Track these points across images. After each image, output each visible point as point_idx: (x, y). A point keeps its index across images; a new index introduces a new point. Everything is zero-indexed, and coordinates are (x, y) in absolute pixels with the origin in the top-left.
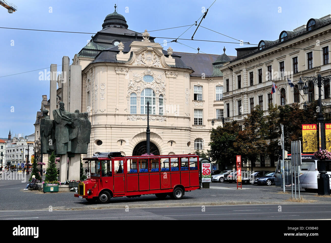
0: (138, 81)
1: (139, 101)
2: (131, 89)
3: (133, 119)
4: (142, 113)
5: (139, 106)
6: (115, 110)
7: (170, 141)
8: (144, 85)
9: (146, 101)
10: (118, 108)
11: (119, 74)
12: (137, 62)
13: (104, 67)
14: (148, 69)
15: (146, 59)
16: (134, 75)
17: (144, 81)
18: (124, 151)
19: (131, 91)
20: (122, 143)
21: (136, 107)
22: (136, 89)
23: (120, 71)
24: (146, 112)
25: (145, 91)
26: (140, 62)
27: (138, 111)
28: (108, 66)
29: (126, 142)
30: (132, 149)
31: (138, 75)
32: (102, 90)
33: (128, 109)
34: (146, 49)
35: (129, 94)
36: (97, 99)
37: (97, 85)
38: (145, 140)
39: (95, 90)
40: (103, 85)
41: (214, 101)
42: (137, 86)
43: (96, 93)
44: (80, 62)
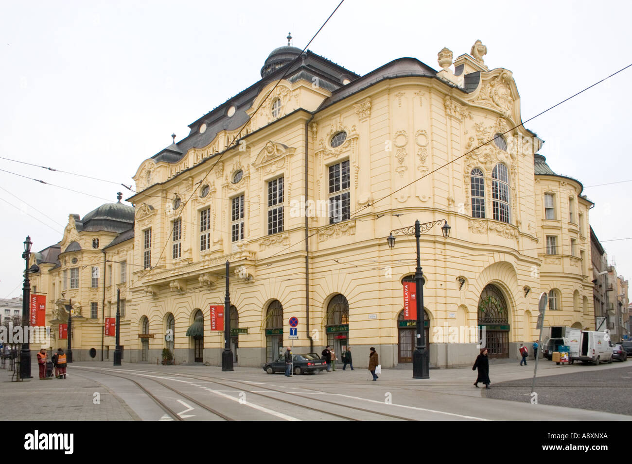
0: (485, 141)
1: (490, 189)
2: (473, 159)
3: (479, 229)
4: (496, 217)
5: (489, 200)
6: (448, 202)
7: (525, 287)
8: (497, 155)
9: (500, 191)
10: (453, 199)
11: (451, 116)
12: (484, 99)
13: (422, 91)
14: (503, 120)
15: (498, 96)
16: (477, 127)
17: (496, 146)
18: (467, 305)
19: (472, 164)
20: (463, 283)
21: (483, 202)
22: (482, 160)
23: (452, 111)
24: (501, 216)
25: (499, 170)
26: (488, 100)
27: (489, 213)
28: (432, 91)
29: (468, 282)
30: (478, 299)
31: (486, 128)
32: (420, 147)
33: (468, 205)
34: (498, 75)
35: (468, 169)
36: (406, 168)
37: (403, 135)
38: (494, 281)
39: (397, 147)
40: (422, 134)
41: (543, 221)
42: (485, 154)
43: (401, 153)
44: (301, 93)
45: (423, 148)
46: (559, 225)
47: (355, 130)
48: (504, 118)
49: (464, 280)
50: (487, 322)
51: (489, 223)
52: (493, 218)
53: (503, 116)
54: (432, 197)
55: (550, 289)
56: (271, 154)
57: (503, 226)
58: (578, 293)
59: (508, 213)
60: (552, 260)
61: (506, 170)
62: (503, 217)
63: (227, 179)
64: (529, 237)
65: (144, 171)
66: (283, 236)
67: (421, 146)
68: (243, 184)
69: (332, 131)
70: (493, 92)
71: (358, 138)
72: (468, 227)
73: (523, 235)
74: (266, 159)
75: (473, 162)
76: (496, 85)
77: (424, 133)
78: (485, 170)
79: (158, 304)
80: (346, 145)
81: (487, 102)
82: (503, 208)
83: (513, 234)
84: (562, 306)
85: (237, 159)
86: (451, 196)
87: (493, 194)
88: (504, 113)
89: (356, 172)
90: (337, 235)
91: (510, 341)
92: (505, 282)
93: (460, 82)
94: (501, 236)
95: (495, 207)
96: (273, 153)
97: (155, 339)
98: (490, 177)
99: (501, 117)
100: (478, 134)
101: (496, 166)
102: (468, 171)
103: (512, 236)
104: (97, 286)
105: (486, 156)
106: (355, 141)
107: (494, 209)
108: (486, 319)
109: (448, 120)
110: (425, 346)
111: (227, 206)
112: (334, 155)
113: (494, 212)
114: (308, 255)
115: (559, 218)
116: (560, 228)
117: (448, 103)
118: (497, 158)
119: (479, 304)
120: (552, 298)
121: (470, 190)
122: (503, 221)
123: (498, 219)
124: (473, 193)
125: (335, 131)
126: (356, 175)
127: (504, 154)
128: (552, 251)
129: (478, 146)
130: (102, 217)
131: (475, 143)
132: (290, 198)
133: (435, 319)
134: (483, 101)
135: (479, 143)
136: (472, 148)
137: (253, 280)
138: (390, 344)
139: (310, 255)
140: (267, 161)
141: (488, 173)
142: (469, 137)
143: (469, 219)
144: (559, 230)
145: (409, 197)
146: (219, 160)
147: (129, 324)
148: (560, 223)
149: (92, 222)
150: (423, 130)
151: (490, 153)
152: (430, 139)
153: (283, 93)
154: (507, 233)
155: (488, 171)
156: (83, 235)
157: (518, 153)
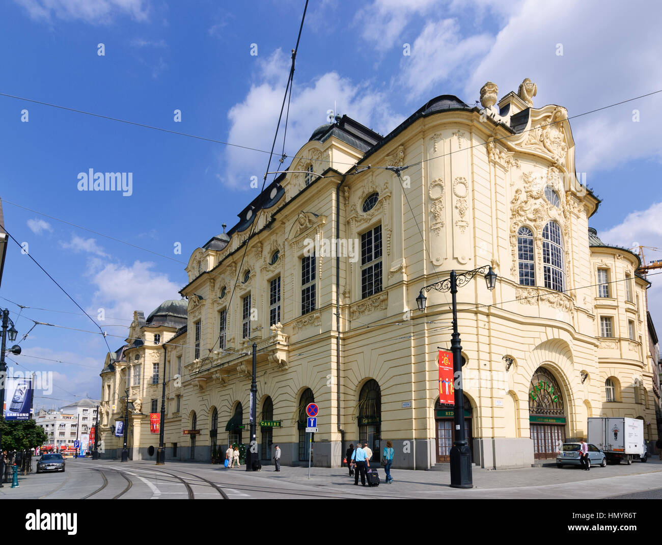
0: (535, 194)
1: (540, 251)
2: (520, 215)
3: (528, 299)
4: (548, 285)
5: (540, 264)
6: (491, 265)
7: (581, 372)
8: (549, 210)
9: (552, 254)
10: (498, 262)
11: (495, 163)
12: (533, 144)
13: (462, 131)
14: (555, 169)
15: (550, 140)
16: (526, 178)
17: (547, 200)
18: (516, 391)
19: (520, 221)
20: (511, 364)
21: (532, 267)
22: (531, 216)
23: (497, 157)
24: (553, 285)
25: (551, 229)
26: (538, 145)
27: (540, 280)
28: (473, 131)
29: (516, 362)
30: (528, 384)
32: (458, 199)
33: (515, 270)
34: (551, 114)
35: (515, 228)
36: (442, 224)
37: (440, 185)
38: (546, 363)
39: (433, 200)
40: (461, 183)
41: (596, 299)
42: (534, 210)
43: (437, 207)
44: (332, 154)
45: (462, 199)
46: (615, 303)
47: (387, 188)
48: (556, 167)
49: (512, 361)
50: (539, 413)
51: (540, 291)
52: (544, 286)
53: (556, 165)
54: (473, 258)
55: (607, 378)
56: (303, 226)
57: (557, 295)
59: (561, 281)
60: (607, 343)
61: (559, 230)
62: (556, 286)
63: (265, 261)
64: (585, 311)
65: (195, 262)
66: (315, 316)
67: (460, 197)
68: (279, 264)
69: (363, 192)
70: (544, 135)
71: (390, 196)
72: (515, 296)
73: (578, 309)
74: (299, 232)
75: (519, 219)
76: (548, 126)
77: (463, 181)
78: (535, 229)
79: (205, 398)
80: (378, 207)
81: (537, 146)
82: (556, 275)
83: (568, 306)
84: (621, 397)
85: (273, 237)
86: (496, 258)
87: (544, 258)
88: (557, 160)
89: (389, 236)
90: (369, 311)
91: (567, 438)
92: (559, 365)
93: (506, 120)
94: (554, 308)
95: (547, 273)
96: (305, 225)
97: (201, 434)
98: (540, 236)
99: (553, 166)
100: (526, 185)
101: (547, 224)
102: (515, 229)
103: (567, 308)
104: (157, 382)
105: (536, 211)
106: (388, 200)
107: (545, 275)
108: (538, 409)
109: (492, 168)
110: (466, 441)
111: (266, 290)
112: (366, 220)
113: (546, 279)
114: (339, 336)
115: (614, 296)
116: (615, 307)
117: (491, 146)
118: (548, 214)
119: (530, 390)
121: (517, 252)
122: (556, 289)
123: (550, 287)
124: (521, 257)
125: (367, 193)
126: (389, 239)
127: (557, 210)
128: (607, 334)
129: (526, 200)
130: (164, 313)
131: (523, 197)
132: (321, 273)
133: (478, 408)
134: (532, 146)
135: (527, 196)
136: (519, 202)
137: (286, 367)
138: (426, 439)
139: (341, 336)
140: (300, 235)
141: (538, 233)
142: (516, 189)
143: (517, 287)
144: (615, 309)
145: (446, 259)
146: (258, 240)
147: (181, 420)
148: (616, 301)
149: (155, 318)
150: (463, 177)
151: (541, 208)
152: (470, 189)
153: (315, 158)
154: (560, 305)
155: (539, 230)
156: (145, 331)
157: (572, 214)
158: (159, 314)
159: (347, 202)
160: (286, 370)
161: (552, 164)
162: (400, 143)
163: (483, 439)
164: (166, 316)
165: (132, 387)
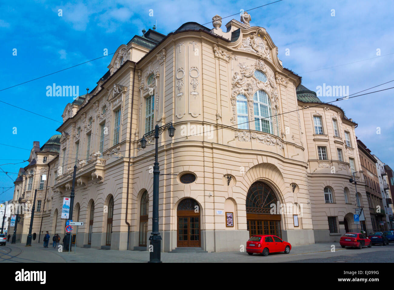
0: (247, 75)
1: (252, 108)
2: (238, 87)
3: (244, 138)
4: (258, 129)
6: (216, 117)
7: (292, 184)
8: (257, 84)
9: (261, 110)
10: (221, 115)
11: (219, 58)
12: (245, 47)
13: (195, 41)
14: (261, 61)
15: (256, 45)
16: (241, 66)
17: (256, 78)
18: (235, 197)
19: (238, 91)
20: (230, 180)
21: (247, 118)
22: (246, 88)
23: (220, 55)
24: (263, 129)
26: (248, 47)
27: (252, 126)
28: (203, 41)
29: (235, 178)
30: (245, 193)
31: (248, 66)
32: (193, 79)
33: (234, 120)
34: (256, 31)
35: (234, 95)
36: (182, 93)
37: (182, 71)
38: (261, 179)
39: (178, 79)
40: (194, 70)
41: (314, 135)
42: (247, 84)
43: (180, 83)
44: (132, 52)
45: (194, 79)
46: (327, 138)
47: (158, 71)
49: (231, 177)
51: (252, 133)
53: (261, 58)
54: (201, 113)
55: (324, 187)
56: (116, 93)
57: (264, 135)
58: (348, 189)
59: (269, 126)
60: (324, 164)
61: (266, 96)
62: (265, 129)
63: (100, 112)
64: (293, 145)
65: (67, 111)
66: (118, 147)
67: (194, 78)
68: (106, 114)
70: (252, 42)
71: (159, 76)
72: (235, 136)
73: (287, 143)
74: (114, 96)
75: (237, 89)
76: (254, 38)
78: (248, 95)
80: (153, 82)
83: (275, 142)
84: (335, 200)
85: (104, 98)
86: (219, 113)
87: (255, 112)
88: (261, 56)
89: (157, 99)
92: (272, 180)
93: (228, 36)
94: (263, 143)
95: (257, 122)
98: (251, 99)
100: (241, 70)
101: (257, 92)
106: (157, 79)
109: (217, 61)
111: (98, 130)
112: (148, 90)
113: (256, 125)
115: (326, 133)
116: (327, 141)
117: (215, 49)
118: (257, 86)
120: (327, 193)
122: (265, 132)
125: (149, 74)
126: (157, 101)
127: (263, 83)
128: (323, 158)
129: (241, 78)
130: (51, 143)
131: (239, 77)
132: (122, 121)
133: (204, 210)
134: (244, 48)
135: (242, 76)
136: (237, 79)
137: (102, 181)
138: (170, 230)
139: (131, 161)
140: (114, 98)
141: (250, 97)
142: (235, 72)
143: (235, 130)
144: (327, 142)
145: (184, 114)
146: (96, 100)
147: (50, 216)
148: (327, 137)
149: (45, 146)
150: (195, 67)
151: (251, 83)
152: (200, 73)
153: (124, 53)
154: (268, 141)
155: (250, 96)
156: (38, 154)
157: (280, 85)
158: (48, 143)
159: (140, 79)
160: (102, 182)
161: (258, 57)
162: (164, 47)
163: (206, 231)
164: (52, 145)
165: (27, 192)
